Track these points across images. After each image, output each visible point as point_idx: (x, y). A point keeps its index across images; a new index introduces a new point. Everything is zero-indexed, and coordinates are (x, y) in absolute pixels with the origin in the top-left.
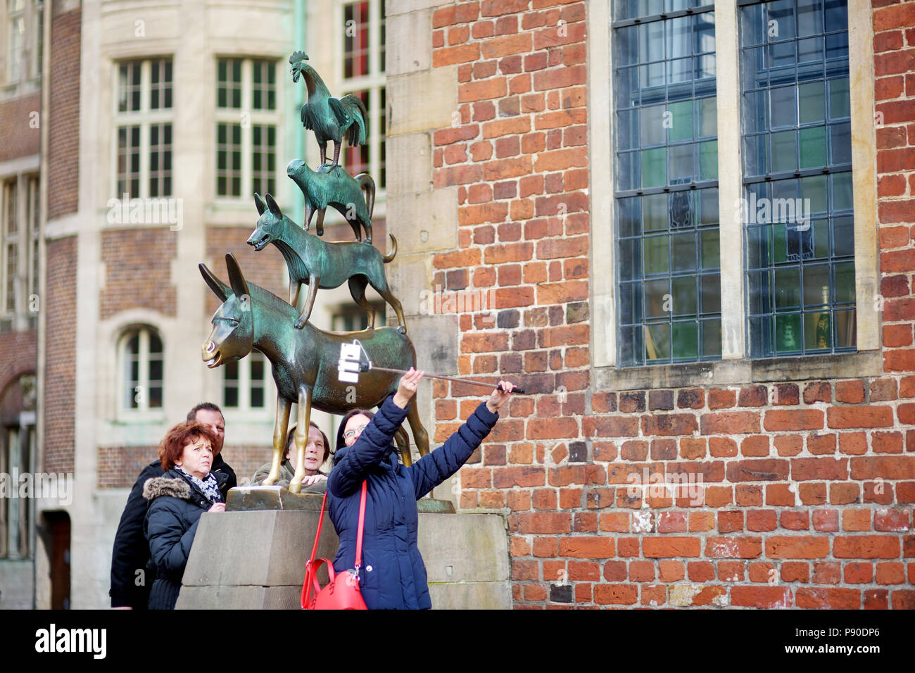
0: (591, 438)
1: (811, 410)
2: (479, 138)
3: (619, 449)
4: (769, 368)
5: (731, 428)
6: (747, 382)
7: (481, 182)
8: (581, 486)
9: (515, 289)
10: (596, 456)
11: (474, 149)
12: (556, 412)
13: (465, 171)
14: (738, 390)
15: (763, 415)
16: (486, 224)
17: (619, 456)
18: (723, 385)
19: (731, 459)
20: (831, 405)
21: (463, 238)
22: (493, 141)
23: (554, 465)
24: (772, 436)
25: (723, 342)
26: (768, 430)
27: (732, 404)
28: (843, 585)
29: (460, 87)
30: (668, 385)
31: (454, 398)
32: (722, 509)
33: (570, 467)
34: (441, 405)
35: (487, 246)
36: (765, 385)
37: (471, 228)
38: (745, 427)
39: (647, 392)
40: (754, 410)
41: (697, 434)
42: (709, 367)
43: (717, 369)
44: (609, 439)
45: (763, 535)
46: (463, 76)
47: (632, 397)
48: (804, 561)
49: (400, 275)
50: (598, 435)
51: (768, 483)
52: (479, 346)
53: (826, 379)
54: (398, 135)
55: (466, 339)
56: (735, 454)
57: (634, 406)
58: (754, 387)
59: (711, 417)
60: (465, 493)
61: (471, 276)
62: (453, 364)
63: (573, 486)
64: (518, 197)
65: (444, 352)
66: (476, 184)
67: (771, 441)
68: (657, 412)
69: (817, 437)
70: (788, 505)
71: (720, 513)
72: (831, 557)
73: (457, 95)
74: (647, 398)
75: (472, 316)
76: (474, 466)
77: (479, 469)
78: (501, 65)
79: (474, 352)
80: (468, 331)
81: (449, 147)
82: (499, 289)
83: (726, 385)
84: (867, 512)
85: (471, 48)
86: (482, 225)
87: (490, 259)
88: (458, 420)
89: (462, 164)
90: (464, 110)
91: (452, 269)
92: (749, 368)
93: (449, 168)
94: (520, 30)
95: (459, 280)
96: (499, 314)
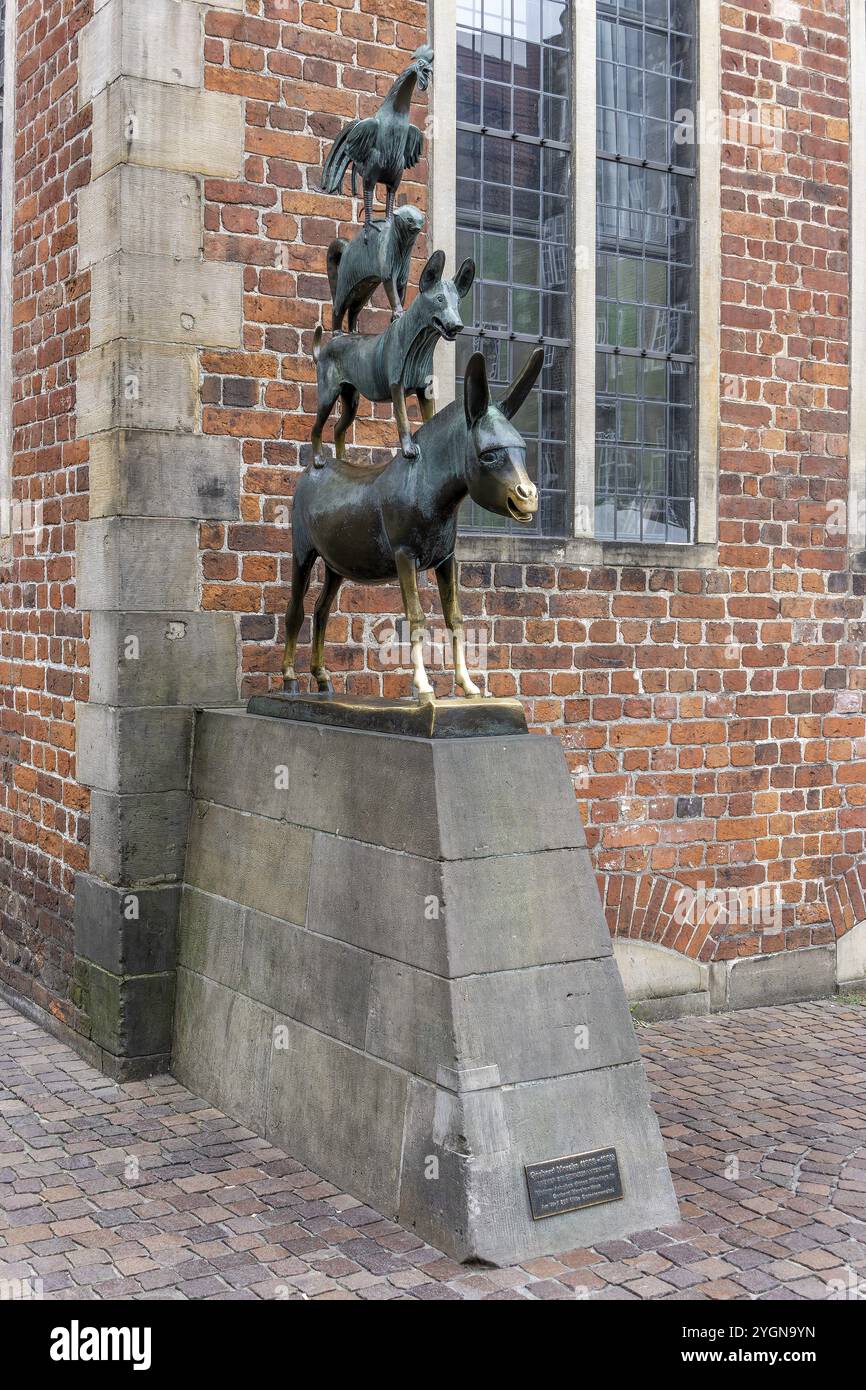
1: (656, 598)
2: (277, 208)
4: (619, 551)
5: (581, 611)
6: (598, 563)
7: (279, 267)
11: (269, 220)
13: (255, 246)
14: (589, 570)
15: (611, 599)
16: (286, 326)
18: (575, 565)
19: (580, 644)
20: (673, 594)
21: (250, 336)
22: (298, 219)
24: (618, 621)
26: (616, 616)
27: (582, 585)
28: (678, 771)
29: (247, 129)
30: (517, 560)
31: (234, 552)
32: (568, 697)
34: (214, 560)
35: (286, 355)
36: (615, 568)
37: (263, 327)
38: (596, 612)
39: (493, 565)
40: (604, 594)
41: (546, 617)
42: (562, 545)
43: (569, 547)
45: (607, 724)
46: (253, 116)
47: (476, 570)
48: (645, 748)
49: (145, 367)
50: (434, 611)
51: (614, 670)
52: (273, 486)
53: (669, 568)
54: (143, 167)
55: (251, 474)
56: (583, 640)
57: (479, 580)
58: (605, 569)
59: (561, 598)
60: (247, 677)
61: (262, 390)
62: (235, 505)
63: (400, 671)
65: (219, 487)
66: (270, 267)
67: (618, 627)
68: (504, 589)
69: (660, 625)
70: (633, 693)
71: (567, 701)
72: (668, 744)
73: (243, 139)
74: (493, 572)
75: (263, 445)
76: (263, 643)
77: (270, 648)
78: (312, 121)
79: (266, 493)
80: (256, 465)
81: (230, 208)
82: (303, 416)
83: (578, 565)
84: (699, 699)
85: (267, 83)
86: (280, 326)
87: (290, 373)
88: (239, 581)
89: (251, 236)
90: (255, 163)
91: (232, 376)
92: (600, 549)
93: (230, 236)
94: (340, 85)
95: (242, 394)
96: (302, 447)
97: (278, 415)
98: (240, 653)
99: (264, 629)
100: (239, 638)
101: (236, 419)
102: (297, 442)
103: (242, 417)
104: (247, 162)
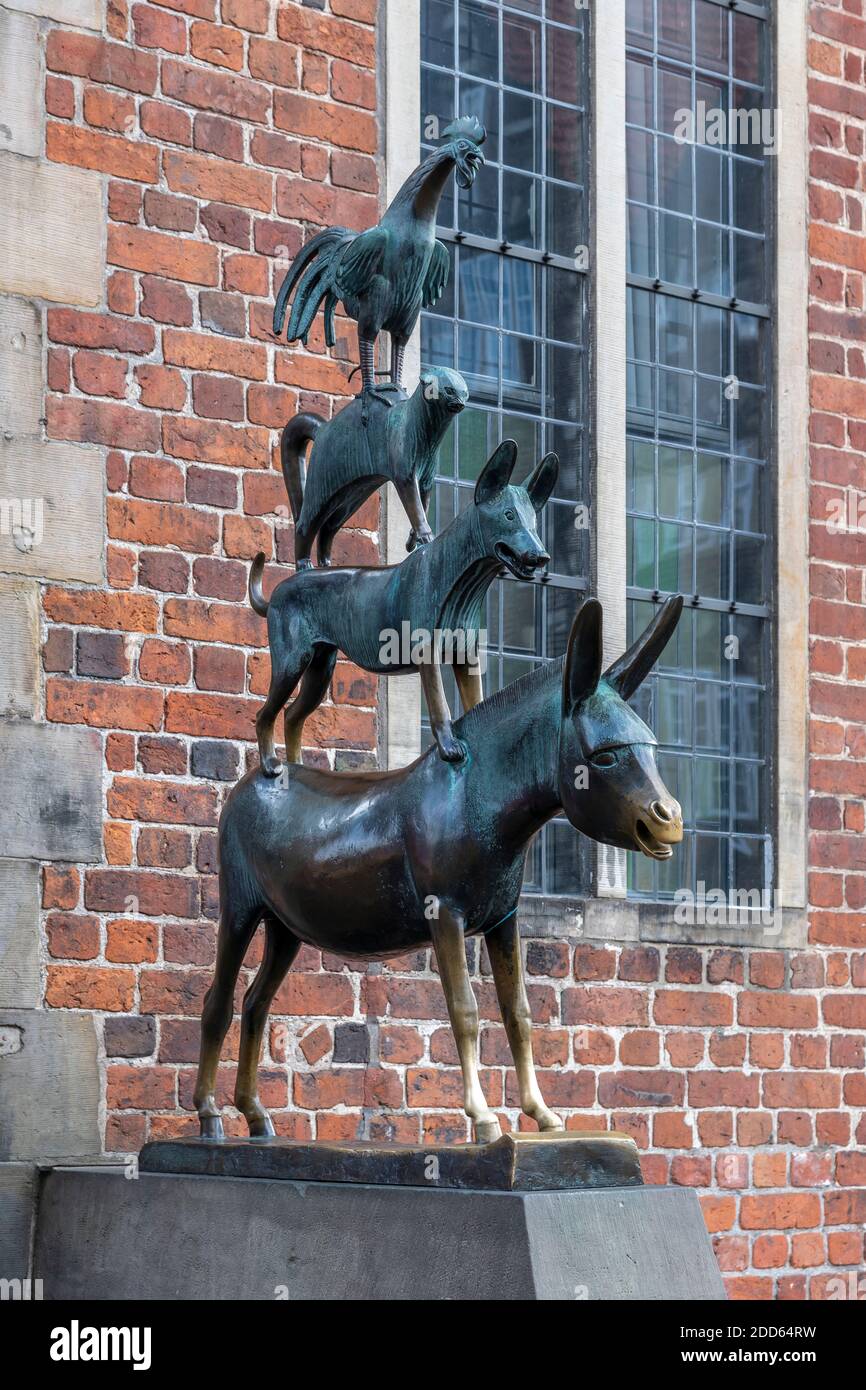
0: (380, 1019)
1: (717, 995)
2: (154, 357)
3: (427, 1042)
5: (608, 1015)
6: (632, 938)
7: (159, 454)
8: (357, 1110)
9: (233, 701)
10: (385, 1054)
12: (313, 962)
13: (125, 419)
14: (619, 950)
15: (652, 996)
17: (427, 1056)
18: (598, 940)
19: (605, 1069)
20: (742, 989)
21: (116, 564)
22: (186, 374)
23: (304, 1068)
24: (662, 1032)
25: (599, 865)
26: (658, 1023)
27: (608, 973)
28: (752, 1272)
29: (110, 228)
31: (93, 913)
33: (338, 1072)
35: (170, 596)
36: (657, 946)
37: (136, 549)
38: (629, 1016)
40: (640, 988)
41: (556, 1023)
42: (579, 908)
43: (590, 912)
44: (410, 1023)
46: (120, 205)
50: (392, 1015)
51: (656, 1110)
52: (152, 808)
53: (737, 946)
55: (118, 788)
56: (610, 1062)
58: (642, 948)
59: (577, 994)
60: (114, 1117)
61: (132, 653)
62: (94, 838)
63: (341, 1110)
64: (239, 511)
65: (71, 808)
66: (146, 454)
67: (662, 1040)
69: (723, 1038)
70: (684, 1147)
72: (736, 1229)
73: (104, 243)
75: (136, 741)
76: (136, 1062)
77: (148, 1070)
78: (206, 216)
79: (139, 818)
80: (125, 773)
81: (84, 354)
82: (196, 695)
83: (603, 941)
84: (782, 1157)
85: (140, 152)
86: (160, 549)
87: (176, 625)
88: (101, 961)
89: (117, 402)
90: (123, 283)
91: (90, 629)
92: (635, 915)
93: (85, 402)
94: (248, 158)
95: (106, 657)
96: (195, 747)
97: (159, 694)
98: (103, 1079)
99: (141, 1039)
100: (102, 1054)
101: (96, 698)
102: (186, 737)
103: (105, 695)
104: (111, 281)
